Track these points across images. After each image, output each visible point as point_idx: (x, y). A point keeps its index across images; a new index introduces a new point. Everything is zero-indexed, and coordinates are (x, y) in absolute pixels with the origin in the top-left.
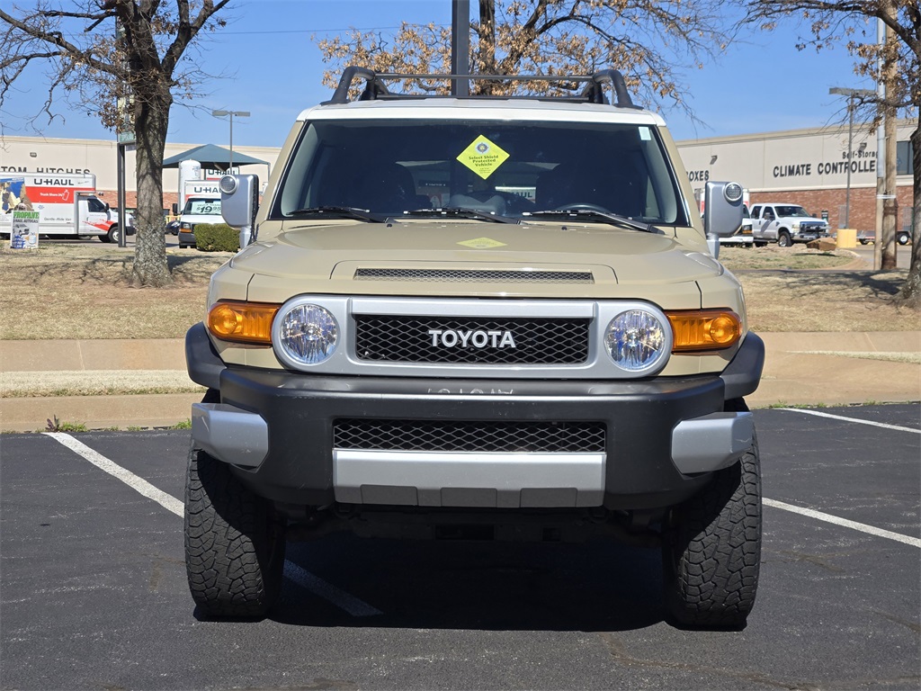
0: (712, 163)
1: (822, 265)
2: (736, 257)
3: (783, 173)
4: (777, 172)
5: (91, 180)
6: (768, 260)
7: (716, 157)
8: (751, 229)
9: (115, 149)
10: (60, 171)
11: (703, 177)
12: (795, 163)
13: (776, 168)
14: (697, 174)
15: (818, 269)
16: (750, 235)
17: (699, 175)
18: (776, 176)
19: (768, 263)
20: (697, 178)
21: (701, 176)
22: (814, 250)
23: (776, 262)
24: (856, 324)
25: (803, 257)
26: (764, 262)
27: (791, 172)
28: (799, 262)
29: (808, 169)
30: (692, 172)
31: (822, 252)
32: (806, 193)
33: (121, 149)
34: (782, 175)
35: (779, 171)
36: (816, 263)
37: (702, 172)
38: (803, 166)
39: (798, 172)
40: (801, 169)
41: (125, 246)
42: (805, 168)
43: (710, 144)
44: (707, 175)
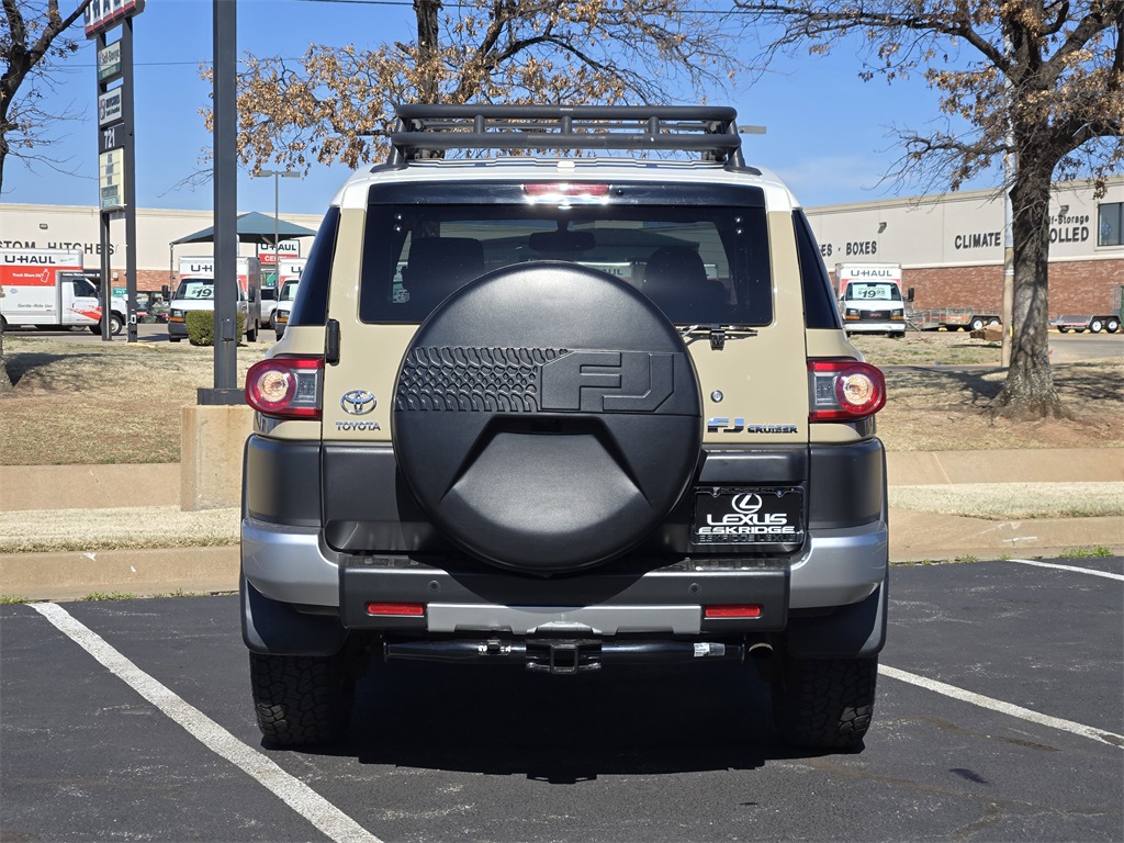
0: (880, 231)
1: (982, 360)
2: (876, 350)
3: (967, 243)
4: (959, 242)
5: (77, 257)
6: (916, 353)
7: (885, 224)
8: (902, 315)
9: (97, 218)
10: (77, 247)
11: (870, 250)
12: (982, 231)
13: (959, 237)
14: (862, 245)
15: (976, 365)
16: (902, 321)
17: (864, 248)
18: (958, 247)
19: (915, 357)
20: (862, 250)
21: (867, 248)
22: (979, 341)
23: (925, 356)
24: (925, 441)
25: (962, 349)
26: (910, 356)
27: (977, 243)
28: (953, 356)
29: (997, 239)
30: (856, 244)
31: (986, 343)
32: (995, 268)
33: (105, 217)
34: (965, 247)
35: (962, 242)
36: (975, 358)
37: (868, 243)
38: (991, 235)
39: (985, 242)
40: (988, 238)
41: (110, 339)
42: (993, 237)
43: (878, 208)
44: (874, 247)
